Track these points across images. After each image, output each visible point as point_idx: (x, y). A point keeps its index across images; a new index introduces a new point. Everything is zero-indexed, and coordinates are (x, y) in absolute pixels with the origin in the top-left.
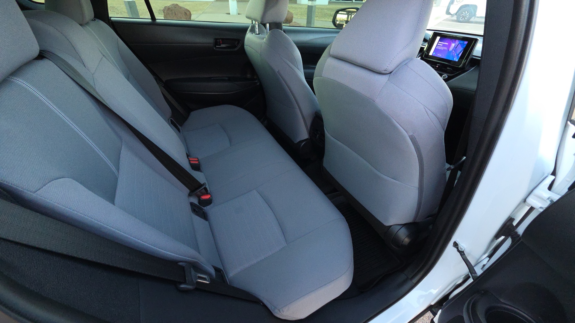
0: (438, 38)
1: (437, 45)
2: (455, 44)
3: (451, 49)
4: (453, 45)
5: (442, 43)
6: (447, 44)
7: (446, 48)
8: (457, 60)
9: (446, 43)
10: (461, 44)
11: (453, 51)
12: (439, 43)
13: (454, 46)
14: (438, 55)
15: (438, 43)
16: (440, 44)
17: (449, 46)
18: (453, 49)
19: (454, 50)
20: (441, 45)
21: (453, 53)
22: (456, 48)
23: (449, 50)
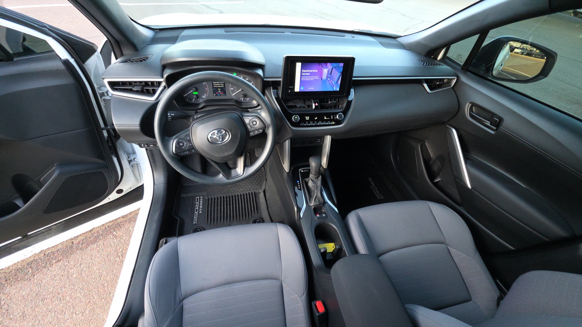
0: (299, 65)
1: (301, 75)
2: (327, 69)
3: (324, 77)
4: (325, 71)
5: (308, 71)
6: (317, 71)
7: (317, 78)
8: (338, 89)
9: (314, 71)
10: (335, 67)
11: (329, 80)
12: (304, 73)
13: (327, 72)
14: (309, 88)
15: (301, 72)
16: (306, 72)
17: (321, 74)
18: (327, 76)
19: (330, 78)
20: (307, 74)
21: (330, 82)
22: (330, 73)
23: (322, 79)
